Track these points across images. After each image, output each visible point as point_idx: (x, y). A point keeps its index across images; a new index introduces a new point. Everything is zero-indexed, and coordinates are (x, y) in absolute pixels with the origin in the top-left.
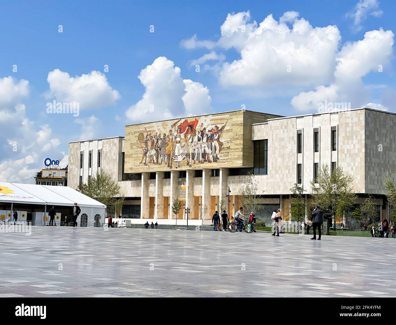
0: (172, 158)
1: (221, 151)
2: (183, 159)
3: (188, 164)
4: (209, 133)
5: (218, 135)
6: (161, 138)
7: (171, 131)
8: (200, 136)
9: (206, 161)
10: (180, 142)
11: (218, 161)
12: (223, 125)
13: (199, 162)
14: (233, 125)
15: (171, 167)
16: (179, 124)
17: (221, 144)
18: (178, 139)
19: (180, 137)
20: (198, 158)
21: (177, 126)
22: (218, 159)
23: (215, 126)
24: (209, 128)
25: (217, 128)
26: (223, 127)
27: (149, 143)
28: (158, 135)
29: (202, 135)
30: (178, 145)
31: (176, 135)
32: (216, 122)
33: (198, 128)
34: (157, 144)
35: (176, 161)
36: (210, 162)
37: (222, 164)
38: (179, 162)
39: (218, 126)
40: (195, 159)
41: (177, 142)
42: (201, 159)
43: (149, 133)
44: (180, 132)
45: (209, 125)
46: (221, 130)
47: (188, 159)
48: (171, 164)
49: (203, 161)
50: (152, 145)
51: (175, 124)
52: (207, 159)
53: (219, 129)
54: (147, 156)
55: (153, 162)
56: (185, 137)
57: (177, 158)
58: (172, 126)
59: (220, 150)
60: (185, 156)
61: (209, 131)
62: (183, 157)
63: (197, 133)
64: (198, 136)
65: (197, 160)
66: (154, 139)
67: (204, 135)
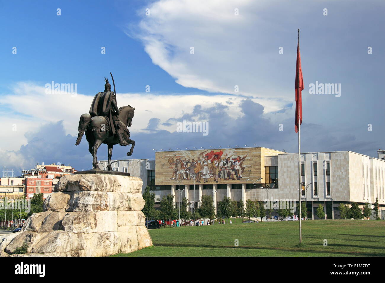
0: (200, 176)
1: (244, 173)
2: (211, 177)
3: (215, 180)
4: (233, 160)
5: (240, 162)
6: (190, 162)
7: (199, 158)
8: (225, 162)
9: (231, 179)
10: (207, 165)
11: (241, 179)
12: (245, 156)
13: (225, 179)
14: (252, 156)
15: (200, 182)
16: (206, 153)
17: (243, 169)
18: (206, 163)
19: (207, 162)
20: (224, 177)
21: (204, 155)
22: (241, 178)
23: (237, 156)
24: (233, 157)
25: (240, 157)
26: (245, 157)
27: (179, 166)
28: (187, 160)
29: (227, 162)
30: (206, 167)
31: (204, 161)
32: (238, 154)
33: (223, 156)
34: (186, 166)
35: (204, 179)
36: (234, 179)
37: (244, 181)
38: (207, 179)
39: (240, 156)
40: (221, 177)
41: (204, 166)
42: (226, 177)
43: (178, 158)
44: (208, 159)
45: (232, 155)
46: (243, 159)
47: (215, 177)
48: (200, 180)
49: (228, 179)
50: (182, 167)
51: (202, 153)
52: (231, 178)
53: (241, 158)
54: (177, 174)
55: (182, 178)
56: (212, 162)
57: (204, 176)
58: (200, 155)
59: (242, 172)
60: (212, 175)
61: (233, 159)
62: (210, 176)
63: (222, 160)
64: (223, 163)
65: (223, 178)
66: (183, 162)
67: (229, 162)
